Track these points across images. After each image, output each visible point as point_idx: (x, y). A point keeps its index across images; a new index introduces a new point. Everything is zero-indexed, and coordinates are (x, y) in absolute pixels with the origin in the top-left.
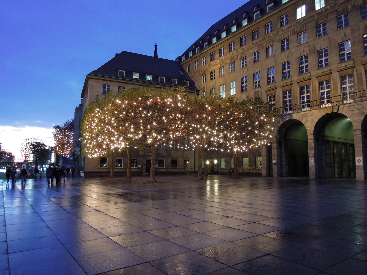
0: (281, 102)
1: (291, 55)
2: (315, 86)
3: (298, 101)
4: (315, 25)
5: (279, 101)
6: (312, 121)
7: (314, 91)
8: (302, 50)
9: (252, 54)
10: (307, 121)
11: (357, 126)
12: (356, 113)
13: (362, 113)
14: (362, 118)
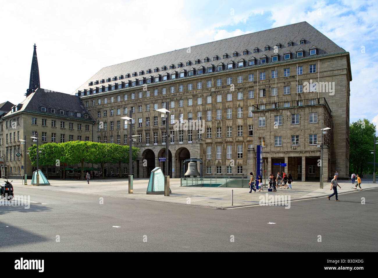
0: (145, 139)
1: (150, 114)
2: (160, 134)
3: (153, 139)
4: (161, 102)
5: (144, 137)
6: (157, 151)
7: (159, 136)
8: (155, 113)
9: (130, 107)
10: (155, 151)
11: (173, 155)
12: (173, 150)
13: (175, 150)
14: (175, 152)
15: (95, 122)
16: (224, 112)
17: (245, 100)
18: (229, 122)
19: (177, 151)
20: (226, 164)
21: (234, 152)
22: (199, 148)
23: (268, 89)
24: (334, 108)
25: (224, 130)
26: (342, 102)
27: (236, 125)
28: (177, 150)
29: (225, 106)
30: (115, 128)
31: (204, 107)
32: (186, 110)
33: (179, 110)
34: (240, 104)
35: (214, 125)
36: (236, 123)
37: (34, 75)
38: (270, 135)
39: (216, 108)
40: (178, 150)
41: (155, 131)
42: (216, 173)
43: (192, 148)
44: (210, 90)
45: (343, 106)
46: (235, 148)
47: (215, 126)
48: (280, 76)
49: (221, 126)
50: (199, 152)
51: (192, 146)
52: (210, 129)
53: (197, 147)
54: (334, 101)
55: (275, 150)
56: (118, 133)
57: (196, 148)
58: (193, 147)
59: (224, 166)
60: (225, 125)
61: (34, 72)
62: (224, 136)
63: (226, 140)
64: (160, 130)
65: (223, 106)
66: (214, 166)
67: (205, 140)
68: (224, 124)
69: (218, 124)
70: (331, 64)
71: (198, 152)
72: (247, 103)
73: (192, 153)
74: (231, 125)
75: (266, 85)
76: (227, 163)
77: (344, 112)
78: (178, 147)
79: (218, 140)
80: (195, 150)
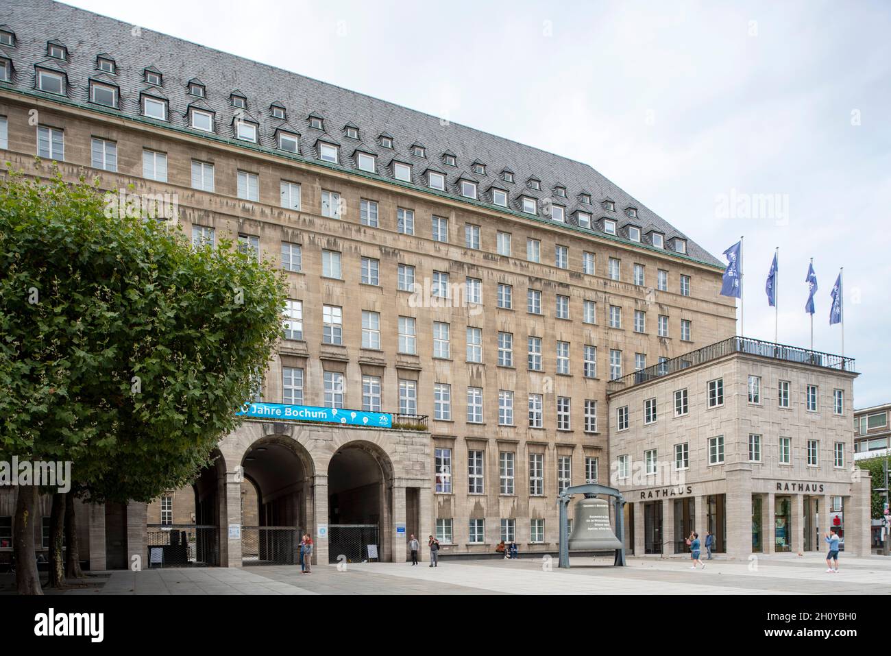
11: (320, 469)
12: (320, 445)
13: (330, 448)
14: (329, 456)
18: (505, 379)
19: (337, 453)
20: (499, 513)
21: (523, 476)
25: (492, 401)
42: (467, 541)
43: (400, 448)
46: (524, 462)
51: (402, 439)
53: (418, 447)
57: (417, 450)
58: (402, 443)
59: (494, 518)
62: (492, 420)
63: (500, 436)
65: (487, 320)
66: (463, 518)
67: (432, 426)
68: (493, 380)
69: (473, 375)
70: (714, 287)
71: (423, 465)
72: (553, 329)
73: (401, 466)
75: (599, 294)
76: (501, 507)
78: (341, 439)
79: (473, 431)
80: (414, 456)
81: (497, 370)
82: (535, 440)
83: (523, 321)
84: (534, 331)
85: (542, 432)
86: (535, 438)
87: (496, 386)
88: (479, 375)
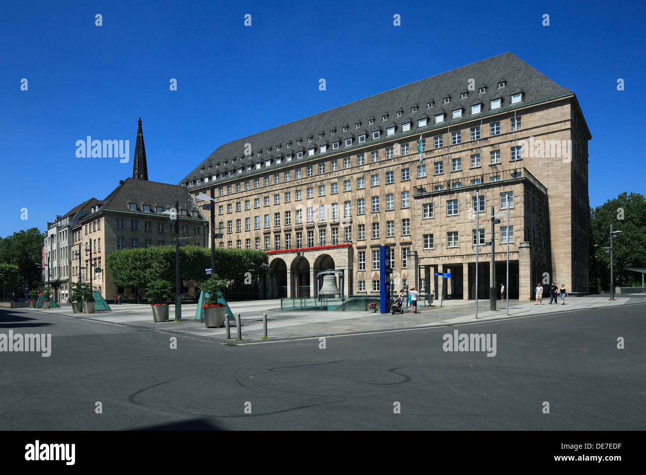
0: (274, 243)
1: (281, 208)
2: (294, 236)
3: (284, 244)
6: (290, 261)
10: (287, 260)
11: (312, 265)
12: (312, 258)
13: (314, 258)
14: (314, 261)
15: (208, 222)
16: (383, 200)
17: (413, 181)
18: (389, 216)
19: (316, 260)
21: (398, 259)
22: (347, 254)
23: (447, 161)
24: (551, 184)
25: (383, 227)
26: (564, 173)
27: (400, 218)
28: (316, 258)
29: (384, 191)
30: (234, 229)
31: (353, 194)
32: (329, 201)
33: (319, 201)
34: (405, 187)
35: (368, 220)
36: (400, 215)
37: (138, 161)
38: (441, 231)
39: (370, 195)
40: (318, 257)
41: (287, 233)
42: (371, 290)
43: (337, 255)
44: (363, 169)
45: (566, 179)
46: (399, 252)
47: (370, 221)
48: (464, 140)
49: (379, 221)
50: (347, 260)
51: (338, 251)
52: (364, 226)
53: (344, 253)
54: (550, 173)
55: (448, 254)
56: (238, 236)
57: (343, 255)
58: (339, 253)
60: (384, 219)
61: (139, 157)
62: (383, 236)
64: (293, 230)
65: (381, 191)
66: (369, 280)
67: (356, 243)
68: (383, 217)
69: (374, 218)
70: (545, 114)
71: (345, 260)
73: (337, 262)
74: (393, 219)
75: (444, 156)
77: (567, 189)
78: (317, 254)
79: (374, 242)
80: (342, 257)
81: (386, 213)
82: (405, 241)
83: (398, 186)
84: (404, 189)
85: (408, 237)
86: (405, 240)
87: (385, 219)
88: (377, 216)
